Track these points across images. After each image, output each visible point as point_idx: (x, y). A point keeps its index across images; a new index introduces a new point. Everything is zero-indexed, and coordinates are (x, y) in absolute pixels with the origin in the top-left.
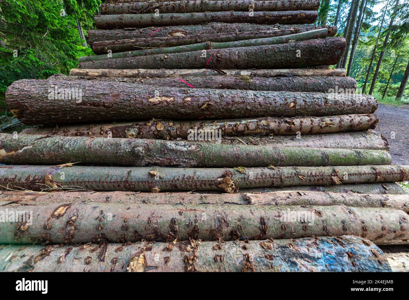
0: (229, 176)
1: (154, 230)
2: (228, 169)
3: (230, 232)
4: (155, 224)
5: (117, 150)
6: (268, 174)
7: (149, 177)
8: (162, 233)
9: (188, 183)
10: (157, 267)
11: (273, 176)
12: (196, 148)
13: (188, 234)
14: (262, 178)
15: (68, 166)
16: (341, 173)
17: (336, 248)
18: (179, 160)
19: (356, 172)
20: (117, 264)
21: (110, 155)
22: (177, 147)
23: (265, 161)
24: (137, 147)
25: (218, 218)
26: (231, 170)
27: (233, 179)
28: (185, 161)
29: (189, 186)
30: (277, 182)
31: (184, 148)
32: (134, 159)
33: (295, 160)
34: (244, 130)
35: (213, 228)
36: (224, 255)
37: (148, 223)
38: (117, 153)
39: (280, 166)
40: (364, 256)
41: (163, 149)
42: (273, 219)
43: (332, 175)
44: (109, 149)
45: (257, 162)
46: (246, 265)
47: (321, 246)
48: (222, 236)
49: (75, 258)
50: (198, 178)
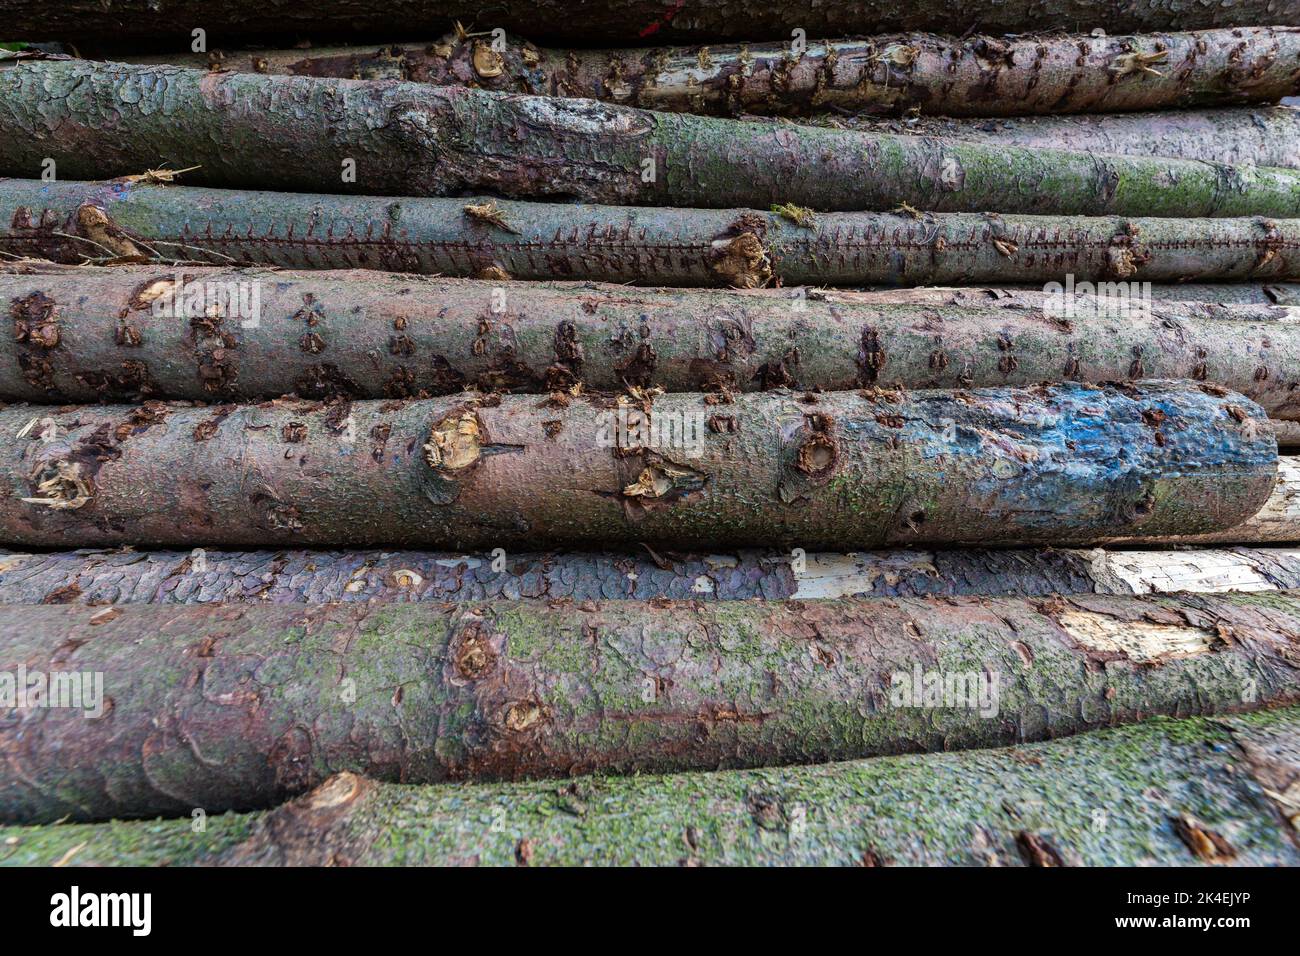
0: (754, 232)
1: (500, 355)
2: (748, 211)
3: (760, 369)
4: (505, 336)
5: (331, 121)
6: (889, 233)
7: (469, 226)
8: (531, 365)
9: (607, 254)
10: (523, 447)
11: (906, 241)
12: (634, 127)
13: (617, 371)
14: (869, 245)
15: (156, 182)
16: (1144, 236)
17: (1112, 401)
18: (570, 173)
19: (1199, 236)
20: (391, 440)
21: (309, 144)
22: (561, 115)
23: (886, 189)
24: (404, 112)
25: (721, 324)
26: (764, 215)
27: (767, 244)
28: (594, 179)
29: (613, 266)
30: (917, 260)
31: (589, 123)
32: (402, 164)
33: (992, 190)
34: (815, 88)
35: (703, 354)
36: (741, 416)
37: (480, 334)
38: (332, 132)
39: (936, 209)
40: (1200, 419)
41: (510, 125)
42: (907, 334)
43: (1111, 243)
44: (299, 114)
45: (856, 193)
46: (813, 438)
47: (1062, 397)
48: (732, 379)
49: (247, 427)
50: (642, 238)
